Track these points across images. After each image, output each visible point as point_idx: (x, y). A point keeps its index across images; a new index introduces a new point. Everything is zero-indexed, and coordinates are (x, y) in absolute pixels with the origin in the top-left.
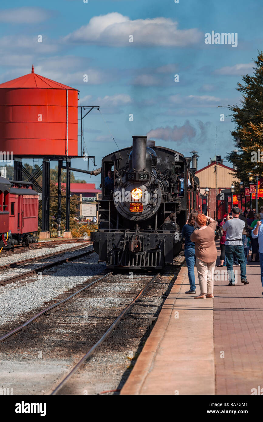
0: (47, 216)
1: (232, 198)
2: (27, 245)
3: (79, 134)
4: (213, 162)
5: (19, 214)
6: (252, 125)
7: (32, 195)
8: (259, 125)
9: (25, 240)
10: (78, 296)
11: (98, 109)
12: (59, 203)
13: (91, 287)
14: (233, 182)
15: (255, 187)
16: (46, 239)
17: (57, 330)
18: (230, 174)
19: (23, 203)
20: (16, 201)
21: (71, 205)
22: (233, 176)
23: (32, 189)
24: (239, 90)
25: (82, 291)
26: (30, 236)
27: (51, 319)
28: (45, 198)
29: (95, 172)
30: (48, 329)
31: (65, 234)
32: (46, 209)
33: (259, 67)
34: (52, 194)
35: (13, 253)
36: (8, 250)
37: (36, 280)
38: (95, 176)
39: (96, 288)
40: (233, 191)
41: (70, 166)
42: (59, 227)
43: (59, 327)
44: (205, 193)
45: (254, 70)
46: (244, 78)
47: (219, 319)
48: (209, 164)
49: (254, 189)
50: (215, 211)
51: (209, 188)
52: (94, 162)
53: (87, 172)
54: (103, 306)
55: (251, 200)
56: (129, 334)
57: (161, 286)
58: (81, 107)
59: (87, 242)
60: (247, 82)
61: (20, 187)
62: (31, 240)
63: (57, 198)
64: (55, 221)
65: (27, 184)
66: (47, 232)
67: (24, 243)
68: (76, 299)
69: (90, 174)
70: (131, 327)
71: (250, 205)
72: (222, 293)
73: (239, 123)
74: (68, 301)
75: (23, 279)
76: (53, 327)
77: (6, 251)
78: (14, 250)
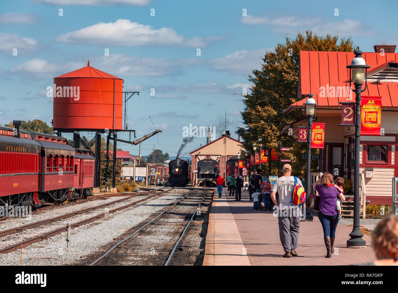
0: (98, 176)
1: (238, 163)
2: (85, 198)
3: (123, 113)
4: (223, 136)
5: (80, 174)
6: (259, 108)
7: (90, 159)
8: (264, 108)
9: (84, 194)
10: (137, 235)
11: (138, 94)
12: (107, 166)
13: (144, 229)
14: (240, 150)
15: (259, 155)
16: (97, 194)
17: (130, 258)
18: (238, 145)
19: (83, 165)
20: (78, 164)
21: (117, 168)
22: (241, 147)
23: (90, 155)
24: (250, 80)
25: (139, 231)
26: (88, 191)
27: (123, 251)
28: (97, 162)
29: (135, 143)
30: (123, 257)
31: (112, 190)
32: (98, 171)
33: (265, 64)
34: (101, 159)
35: (76, 204)
36: (71, 201)
37: (100, 223)
38: (136, 145)
39: (149, 229)
40: (239, 158)
41: (116, 138)
42: (107, 184)
43: (131, 256)
44: (217, 159)
45: (262, 65)
46: (254, 71)
47: (250, 251)
48: (220, 137)
49: (258, 156)
50: (224, 174)
51: (220, 156)
52: (135, 135)
53: (129, 142)
54: (158, 242)
55: (254, 164)
56: (184, 261)
57: (196, 228)
58: (125, 92)
59: (130, 196)
60: (256, 75)
61: (81, 153)
62: (89, 194)
63: (106, 162)
64: (104, 179)
65: (86, 151)
66: (98, 188)
67: (83, 196)
68: (136, 237)
69: (132, 143)
70: (184, 256)
71: (254, 168)
72: (246, 233)
73: (249, 106)
74: (131, 238)
75: (91, 222)
76: (126, 256)
77: (70, 202)
78: (76, 201)
